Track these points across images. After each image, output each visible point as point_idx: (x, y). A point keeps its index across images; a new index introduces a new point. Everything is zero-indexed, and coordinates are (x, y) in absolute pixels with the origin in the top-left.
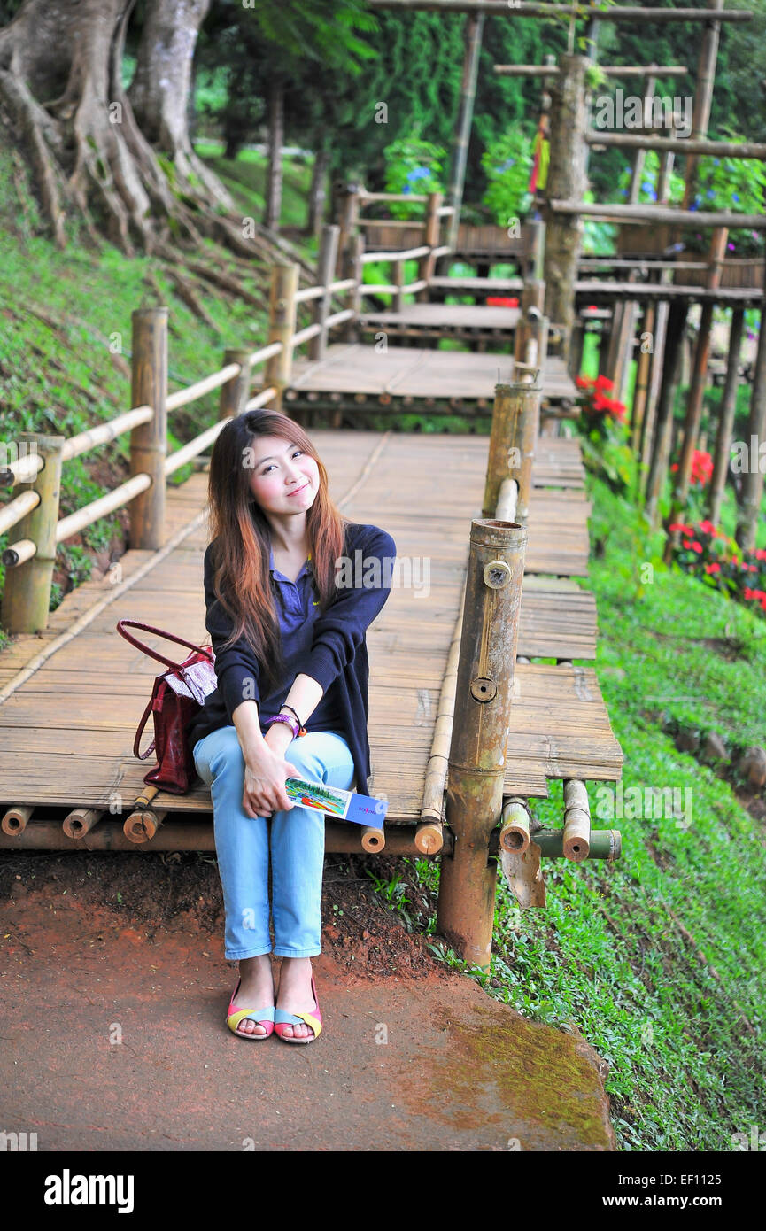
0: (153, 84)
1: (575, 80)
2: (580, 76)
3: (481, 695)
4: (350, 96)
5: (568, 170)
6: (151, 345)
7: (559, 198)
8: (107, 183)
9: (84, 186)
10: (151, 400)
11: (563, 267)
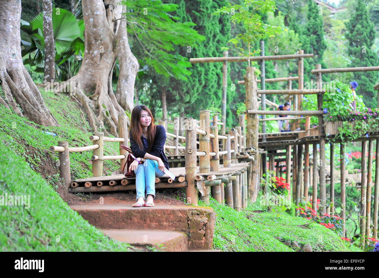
0: (123, 93)
1: (251, 74)
2: (253, 72)
3: (190, 153)
4: (188, 92)
5: (252, 101)
6: (123, 123)
7: (250, 109)
8: (109, 118)
9: (102, 118)
10: (124, 137)
11: (253, 130)
